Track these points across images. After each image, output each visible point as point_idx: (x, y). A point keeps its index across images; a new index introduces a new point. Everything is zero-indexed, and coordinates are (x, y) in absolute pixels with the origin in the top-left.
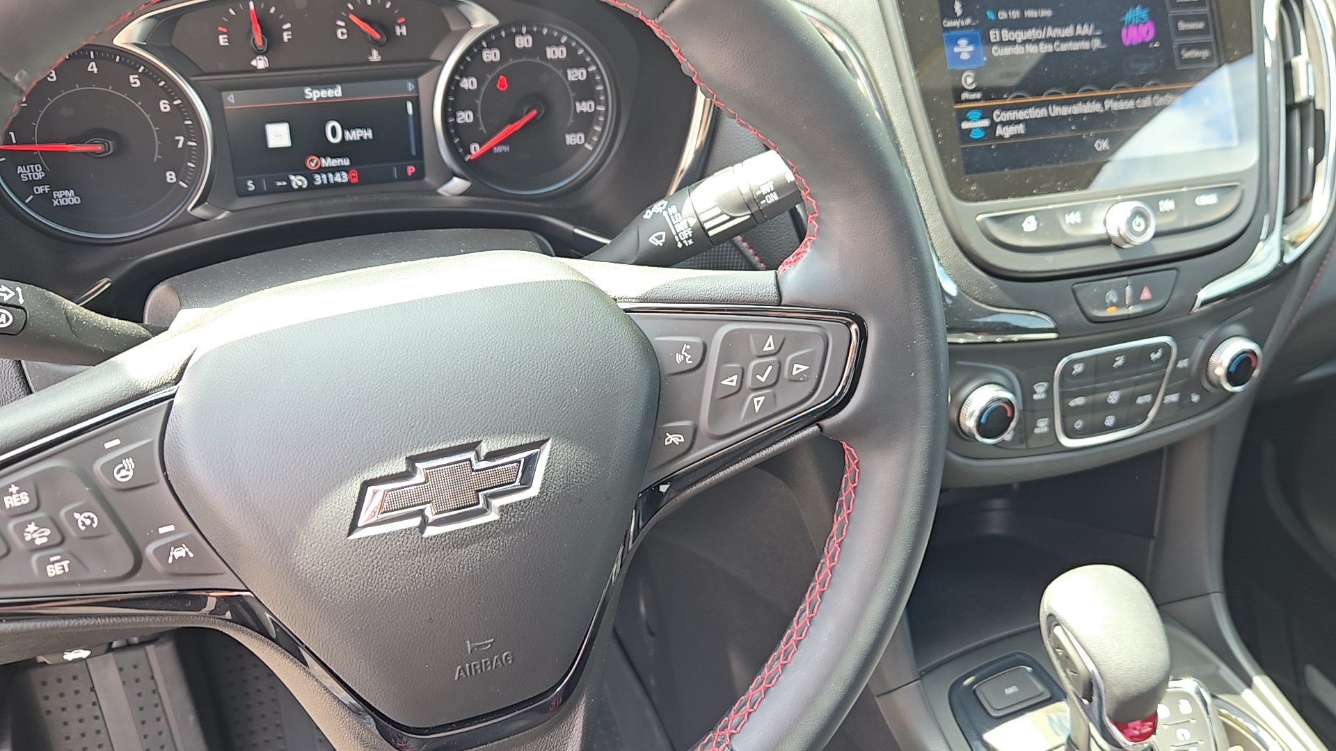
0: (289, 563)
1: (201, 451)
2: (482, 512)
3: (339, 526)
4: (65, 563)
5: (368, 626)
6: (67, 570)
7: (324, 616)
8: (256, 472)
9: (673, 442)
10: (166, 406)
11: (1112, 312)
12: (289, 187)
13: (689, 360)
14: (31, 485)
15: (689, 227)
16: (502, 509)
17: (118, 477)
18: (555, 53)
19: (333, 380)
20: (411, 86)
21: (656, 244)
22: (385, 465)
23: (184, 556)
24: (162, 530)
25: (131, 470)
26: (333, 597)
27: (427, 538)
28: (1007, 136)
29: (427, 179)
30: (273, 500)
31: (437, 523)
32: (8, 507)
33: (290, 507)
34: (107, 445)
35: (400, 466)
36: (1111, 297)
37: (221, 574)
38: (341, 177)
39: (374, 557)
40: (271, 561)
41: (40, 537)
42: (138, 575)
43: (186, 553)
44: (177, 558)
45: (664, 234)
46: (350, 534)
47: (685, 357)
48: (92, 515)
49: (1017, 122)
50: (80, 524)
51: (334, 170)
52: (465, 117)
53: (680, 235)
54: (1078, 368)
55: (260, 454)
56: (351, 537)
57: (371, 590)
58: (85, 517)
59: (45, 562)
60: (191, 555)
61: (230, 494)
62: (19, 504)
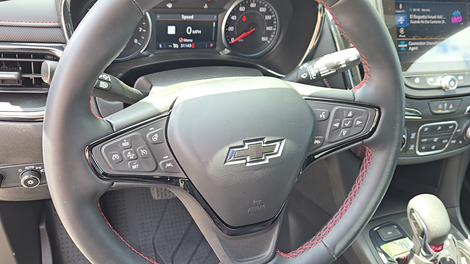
0: (205, 171)
1: (181, 133)
2: (264, 160)
3: (221, 160)
4: (137, 165)
5: (226, 193)
6: (138, 167)
7: (213, 188)
8: (197, 142)
9: (317, 143)
10: (167, 118)
11: (440, 112)
12: (172, 48)
13: (324, 117)
14: (129, 140)
15: (315, 73)
16: (270, 160)
17: (153, 139)
18: (263, 10)
19: (221, 114)
20: (215, 17)
21: (303, 78)
22: (237, 142)
23: (170, 166)
24: (164, 157)
25: (157, 138)
26: (217, 183)
27: (247, 167)
28: (412, 50)
29: (216, 48)
30: (202, 151)
31: (250, 162)
32: (123, 146)
33: (207, 154)
34: (150, 129)
35: (241, 143)
36: (440, 107)
37: (180, 173)
38: (189, 45)
39: (231, 171)
40: (200, 170)
41: (131, 156)
42: (156, 171)
43: (171, 165)
44: (168, 166)
45: (306, 74)
46: (224, 163)
47: (323, 116)
48: (146, 151)
49: (416, 46)
50: (142, 153)
51: (187, 43)
52: (231, 29)
53: (312, 75)
54: (426, 129)
55: (199, 136)
56: (225, 164)
57: (228, 182)
58: (143, 151)
59: (132, 165)
60: (172, 166)
61: (189, 148)
62: (126, 145)
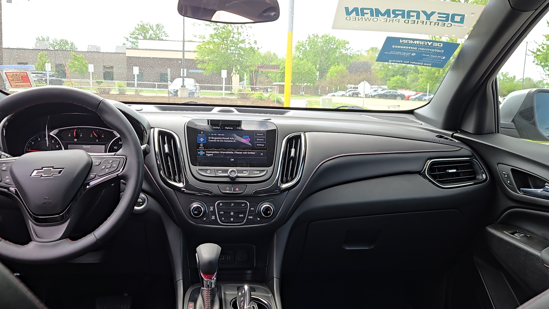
2: (51, 176)
9: (92, 176)
11: (228, 192)
13: (98, 164)
16: (54, 176)
25: (5, 168)
28: (209, 156)
36: (228, 189)
37: (13, 185)
44: (7, 181)
46: (30, 176)
54: (221, 204)
